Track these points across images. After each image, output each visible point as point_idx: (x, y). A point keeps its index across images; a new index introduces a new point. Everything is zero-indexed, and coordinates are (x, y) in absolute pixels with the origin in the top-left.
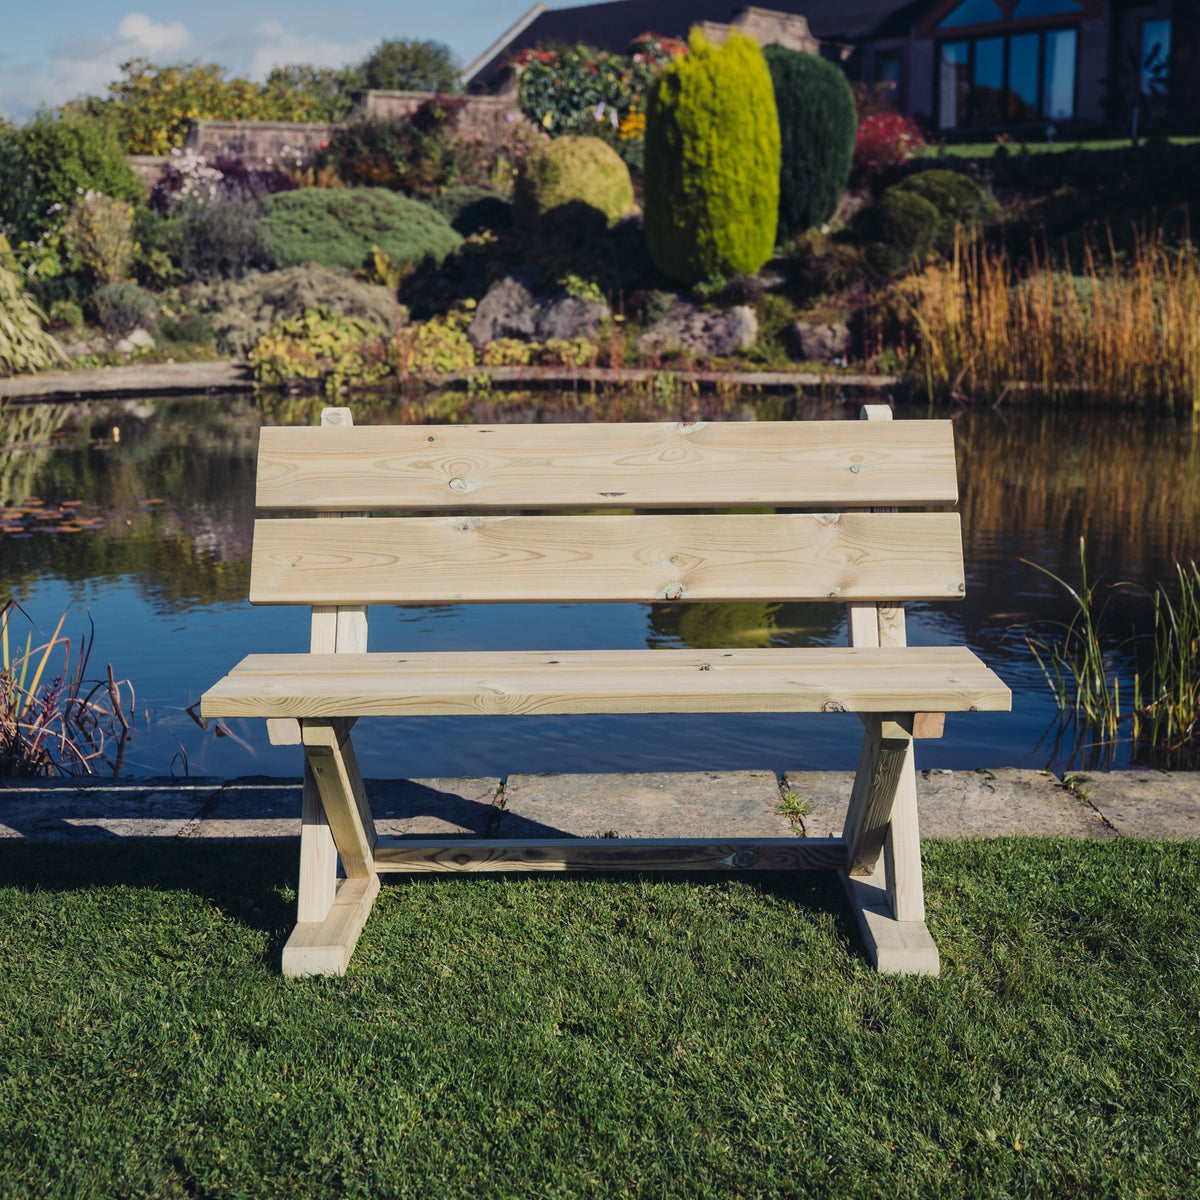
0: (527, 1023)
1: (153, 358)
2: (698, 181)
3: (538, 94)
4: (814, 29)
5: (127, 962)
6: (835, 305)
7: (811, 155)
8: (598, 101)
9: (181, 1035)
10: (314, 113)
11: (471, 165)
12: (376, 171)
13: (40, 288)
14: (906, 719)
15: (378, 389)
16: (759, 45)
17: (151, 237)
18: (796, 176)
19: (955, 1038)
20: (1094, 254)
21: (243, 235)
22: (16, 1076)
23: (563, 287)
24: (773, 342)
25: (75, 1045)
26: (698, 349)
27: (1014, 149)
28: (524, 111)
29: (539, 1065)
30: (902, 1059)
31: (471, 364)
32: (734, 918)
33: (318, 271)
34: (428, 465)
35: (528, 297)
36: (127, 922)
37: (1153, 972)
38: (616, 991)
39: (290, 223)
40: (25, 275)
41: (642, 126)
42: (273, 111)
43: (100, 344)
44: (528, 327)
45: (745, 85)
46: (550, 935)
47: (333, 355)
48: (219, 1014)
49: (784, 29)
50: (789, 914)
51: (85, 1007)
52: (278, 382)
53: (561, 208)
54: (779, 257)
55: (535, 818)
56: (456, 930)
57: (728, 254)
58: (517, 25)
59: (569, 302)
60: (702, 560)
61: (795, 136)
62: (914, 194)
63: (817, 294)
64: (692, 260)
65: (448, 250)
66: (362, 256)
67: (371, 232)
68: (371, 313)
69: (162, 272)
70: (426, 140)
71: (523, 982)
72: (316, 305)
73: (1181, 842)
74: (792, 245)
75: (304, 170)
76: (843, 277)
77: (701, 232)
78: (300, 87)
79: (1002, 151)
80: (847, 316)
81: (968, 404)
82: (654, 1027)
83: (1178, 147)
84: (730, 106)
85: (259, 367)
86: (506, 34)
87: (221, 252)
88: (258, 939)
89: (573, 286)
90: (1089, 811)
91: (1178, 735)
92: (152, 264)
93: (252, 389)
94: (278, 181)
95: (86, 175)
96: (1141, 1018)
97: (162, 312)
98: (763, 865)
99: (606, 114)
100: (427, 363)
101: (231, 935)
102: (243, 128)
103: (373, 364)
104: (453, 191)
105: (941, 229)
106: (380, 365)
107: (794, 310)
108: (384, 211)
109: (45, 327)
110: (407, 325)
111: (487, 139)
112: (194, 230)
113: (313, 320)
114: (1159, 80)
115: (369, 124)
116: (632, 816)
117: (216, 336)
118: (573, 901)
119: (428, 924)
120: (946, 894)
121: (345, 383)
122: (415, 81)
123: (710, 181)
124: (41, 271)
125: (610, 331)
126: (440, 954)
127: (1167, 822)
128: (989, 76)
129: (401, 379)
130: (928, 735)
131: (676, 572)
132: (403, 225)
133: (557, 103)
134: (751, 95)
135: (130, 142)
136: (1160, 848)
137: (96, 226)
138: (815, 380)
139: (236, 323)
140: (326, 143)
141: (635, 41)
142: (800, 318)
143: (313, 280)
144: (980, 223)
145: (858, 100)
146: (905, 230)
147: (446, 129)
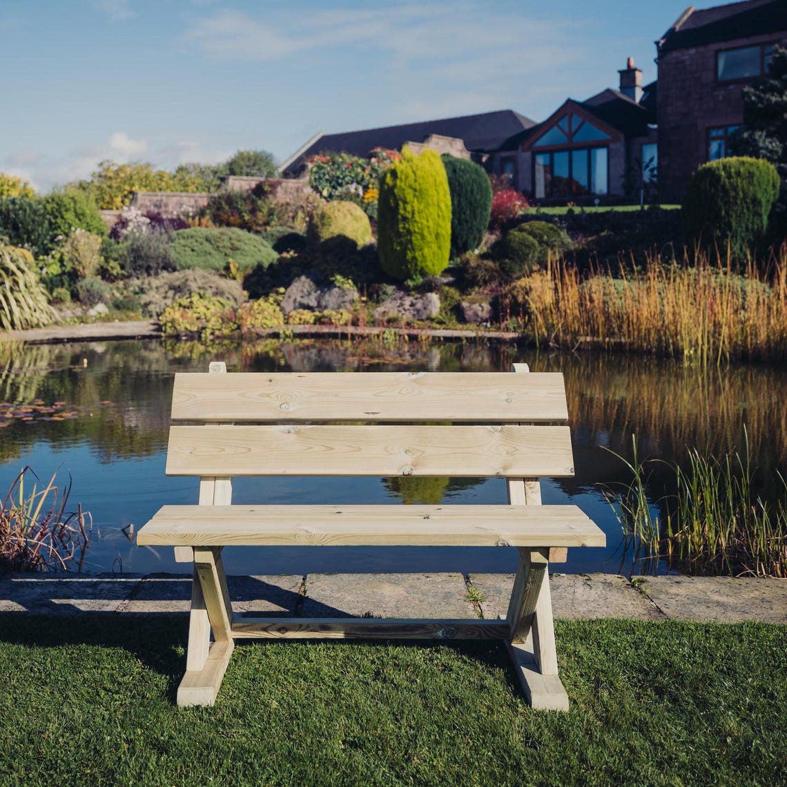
0: (323, 740)
1: (107, 319)
2: (407, 226)
3: (320, 178)
4: (467, 146)
5: (86, 695)
6: (483, 293)
7: (468, 212)
8: (352, 182)
9: (116, 744)
10: (200, 188)
11: (283, 215)
12: (232, 218)
13: (48, 281)
14: (545, 551)
15: (230, 338)
16: (439, 154)
17: (110, 254)
18: (460, 223)
19: (582, 754)
20: (624, 267)
21: (159, 253)
22: (17, 771)
23: (333, 281)
24: (449, 313)
25: (53, 751)
26: (407, 316)
27: (577, 210)
28: (312, 187)
29: (331, 769)
30: (551, 768)
31: (282, 323)
32: (444, 670)
33: (199, 272)
34: (268, 395)
35: (314, 287)
36: (86, 668)
37: (697, 710)
38: (376, 719)
39: (184, 246)
40: (41, 274)
41: (377, 196)
42: (178, 187)
43: (79, 311)
44: (313, 303)
45: (432, 175)
46: (336, 681)
47: (206, 318)
48: (139, 731)
49: (451, 146)
50: (477, 668)
51: (60, 724)
52: (175, 333)
53: (332, 239)
54: (451, 266)
55: (324, 602)
56: (280, 676)
57: (423, 264)
58: (309, 142)
59: (336, 289)
60: (423, 452)
61: (459, 202)
62: (524, 234)
63: (472, 287)
64: (404, 267)
65: (270, 261)
66: (223, 264)
67: (229, 251)
68: (227, 295)
69: (115, 272)
70: (259, 202)
71: (319, 711)
72: (197, 290)
73: (704, 623)
74: (458, 260)
75: (193, 218)
76: (487, 278)
77: (409, 252)
78: (193, 175)
79: (571, 211)
80: (489, 299)
81: (558, 349)
82: (400, 743)
83: (666, 211)
84: (424, 186)
85: (165, 325)
86: (303, 147)
87: (147, 261)
88: (162, 681)
89: (338, 282)
90: (648, 601)
91: (694, 553)
92: (109, 268)
93: (160, 337)
94: (179, 224)
95: (77, 220)
96: (693, 742)
97: (113, 294)
98: (460, 636)
99: (356, 189)
100: (258, 323)
101: (147, 678)
102: (162, 196)
103: (228, 323)
104: (274, 229)
105: (541, 252)
106: (232, 324)
107: (460, 296)
108: (237, 240)
109: (50, 302)
110: (247, 302)
111: (292, 202)
112: (133, 250)
113: (195, 298)
114: (654, 176)
115: (229, 194)
116: (380, 601)
117: (142, 307)
118: (348, 658)
119: (263, 672)
120: (569, 656)
121: (212, 334)
122: (253, 172)
123: (414, 226)
124: (49, 272)
125: (359, 306)
126: (270, 693)
127: (694, 610)
128: (561, 171)
129: (243, 331)
130: (558, 561)
131: (409, 459)
132: (246, 248)
133: (330, 183)
134: (435, 181)
135: (101, 203)
136: (693, 628)
137: (81, 248)
138: (473, 334)
139: (154, 300)
140: (206, 204)
141: (372, 151)
142: (463, 300)
143: (196, 277)
144: (561, 250)
145: (492, 183)
146: (521, 253)
147: (270, 196)
